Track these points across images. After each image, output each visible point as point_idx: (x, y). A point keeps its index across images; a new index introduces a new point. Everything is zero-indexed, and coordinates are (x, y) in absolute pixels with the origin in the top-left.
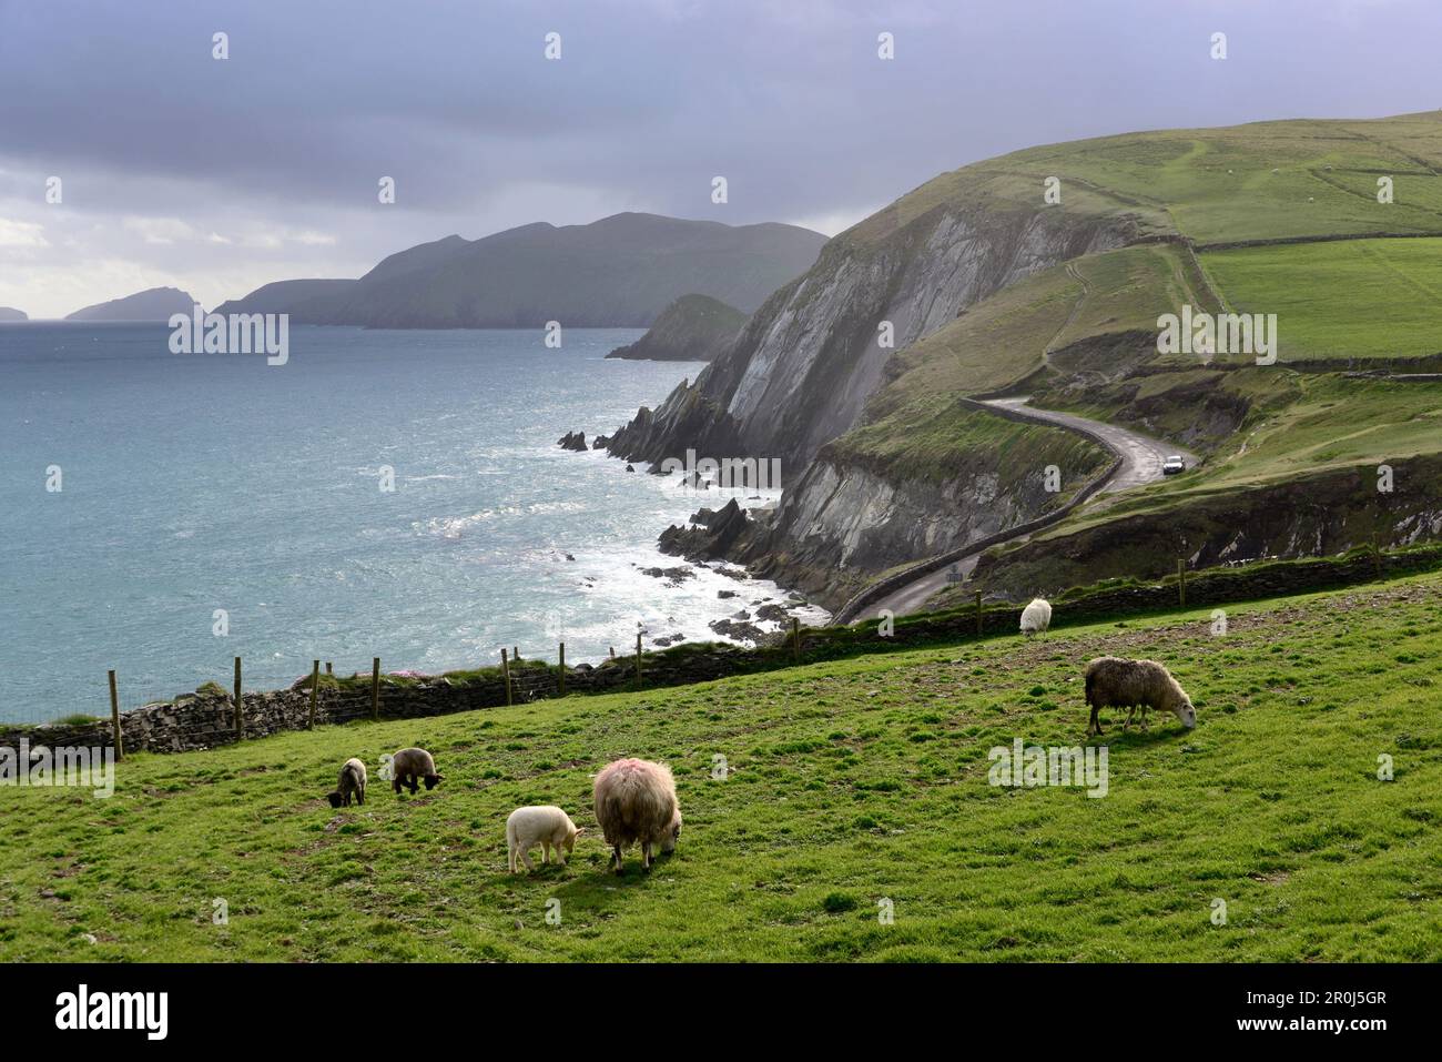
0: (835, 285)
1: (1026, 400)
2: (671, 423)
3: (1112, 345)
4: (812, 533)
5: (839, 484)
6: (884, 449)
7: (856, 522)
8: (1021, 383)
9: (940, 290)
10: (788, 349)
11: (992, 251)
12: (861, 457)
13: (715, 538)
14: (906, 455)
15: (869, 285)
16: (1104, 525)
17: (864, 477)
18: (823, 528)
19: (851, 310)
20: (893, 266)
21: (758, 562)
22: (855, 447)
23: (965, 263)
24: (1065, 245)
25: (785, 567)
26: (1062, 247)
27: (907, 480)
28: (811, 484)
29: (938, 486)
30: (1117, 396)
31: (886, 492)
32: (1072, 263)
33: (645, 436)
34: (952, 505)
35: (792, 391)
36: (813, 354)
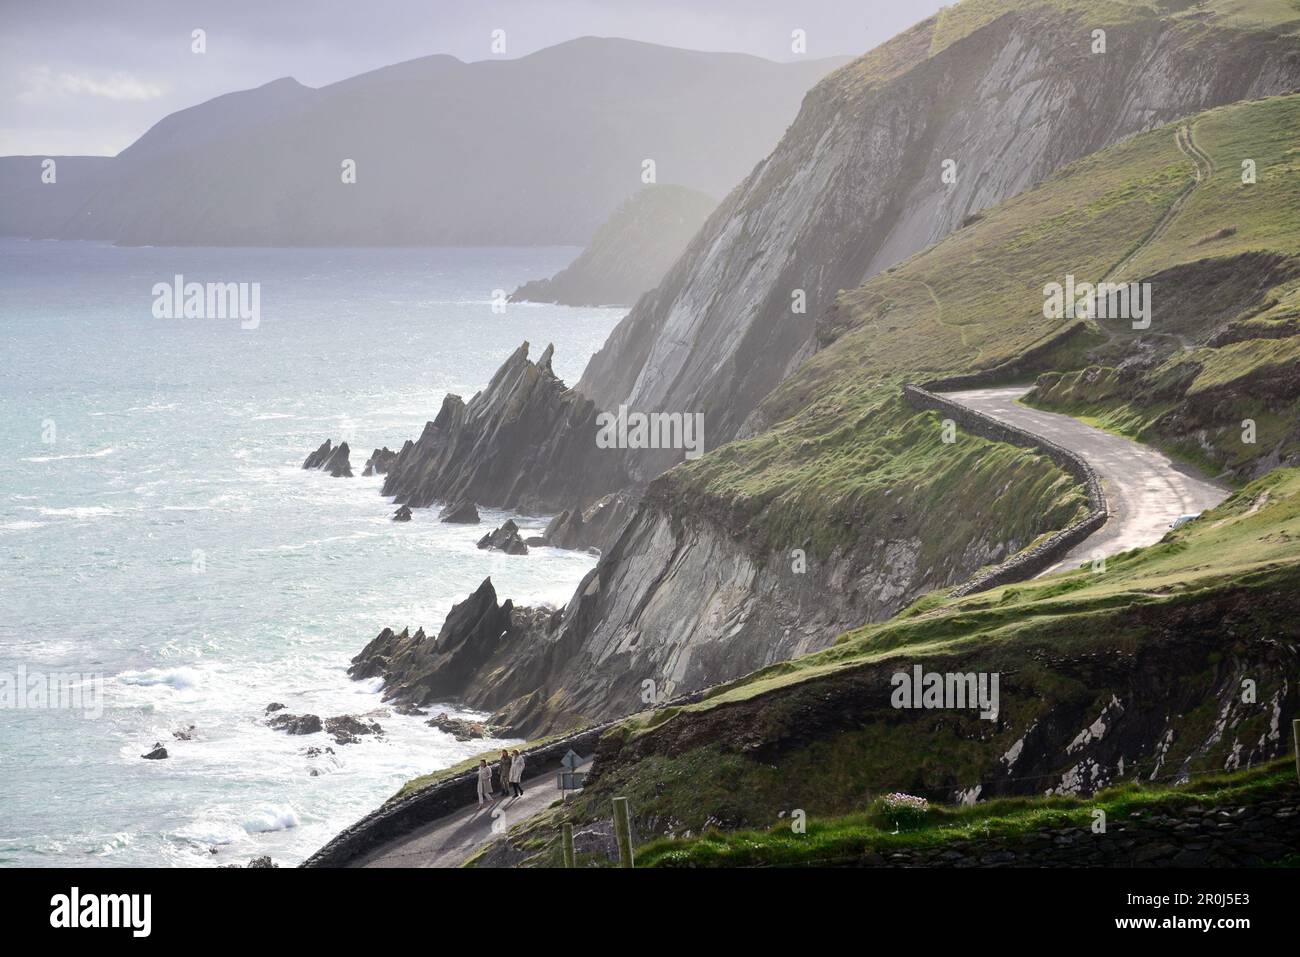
0: (812, 165)
1: (1023, 392)
2: (493, 425)
3: (1212, 283)
4: (622, 650)
5: (675, 553)
6: (750, 488)
7: (688, 630)
8: (1031, 356)
9: (985, 175)
10: (727, 287)
11: (1075, 102)
12: (714, 502)
13: (448, 657)
14: (784, 499)
15: (866, 166)
16: (822, 679)
17: (715, 541)
18: (641, 639)
19: (830, 212)
20: (912, 130)
21: (512, 708)
22: (705, 482)
23: (1030, 125)
24: (1205, 89)
25: (556, 717)
26: (1198, 93)
27: (779, 548)
28: (631, 553)
29: (823, 563)
30: (1166, 384)
31: (744, 572)
32: (1189, 124)
33: (445, 451)
34: (839, 602)
35: (717, 367)
36: (759, 297)
